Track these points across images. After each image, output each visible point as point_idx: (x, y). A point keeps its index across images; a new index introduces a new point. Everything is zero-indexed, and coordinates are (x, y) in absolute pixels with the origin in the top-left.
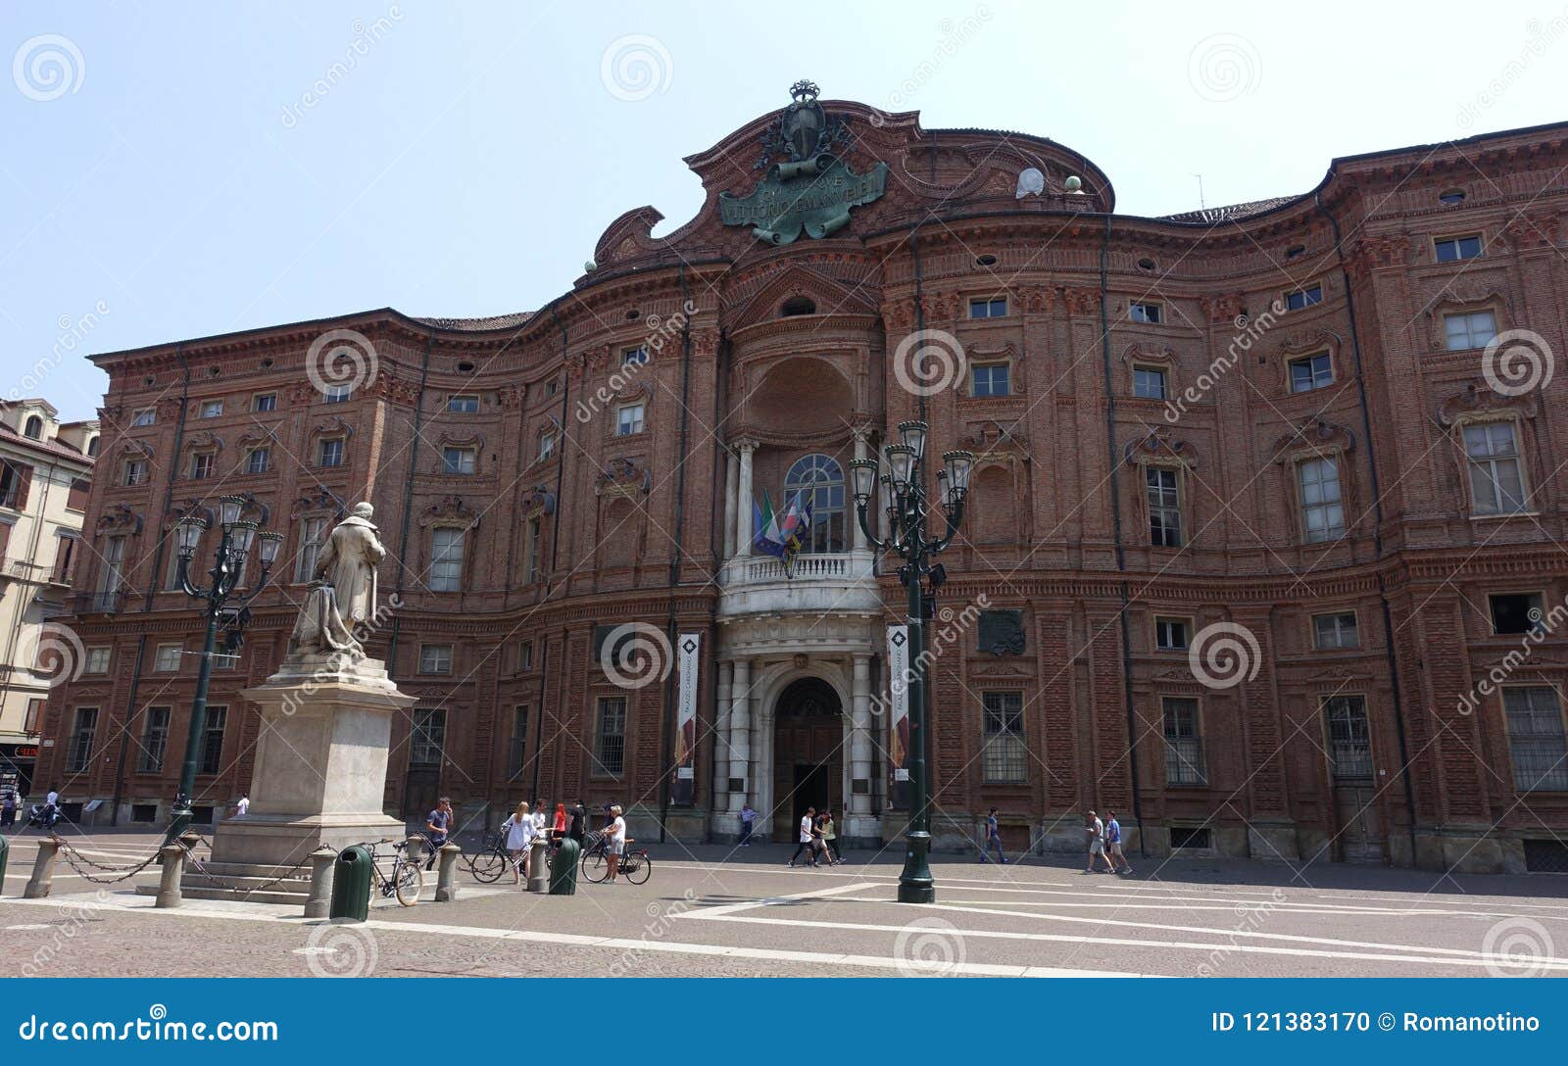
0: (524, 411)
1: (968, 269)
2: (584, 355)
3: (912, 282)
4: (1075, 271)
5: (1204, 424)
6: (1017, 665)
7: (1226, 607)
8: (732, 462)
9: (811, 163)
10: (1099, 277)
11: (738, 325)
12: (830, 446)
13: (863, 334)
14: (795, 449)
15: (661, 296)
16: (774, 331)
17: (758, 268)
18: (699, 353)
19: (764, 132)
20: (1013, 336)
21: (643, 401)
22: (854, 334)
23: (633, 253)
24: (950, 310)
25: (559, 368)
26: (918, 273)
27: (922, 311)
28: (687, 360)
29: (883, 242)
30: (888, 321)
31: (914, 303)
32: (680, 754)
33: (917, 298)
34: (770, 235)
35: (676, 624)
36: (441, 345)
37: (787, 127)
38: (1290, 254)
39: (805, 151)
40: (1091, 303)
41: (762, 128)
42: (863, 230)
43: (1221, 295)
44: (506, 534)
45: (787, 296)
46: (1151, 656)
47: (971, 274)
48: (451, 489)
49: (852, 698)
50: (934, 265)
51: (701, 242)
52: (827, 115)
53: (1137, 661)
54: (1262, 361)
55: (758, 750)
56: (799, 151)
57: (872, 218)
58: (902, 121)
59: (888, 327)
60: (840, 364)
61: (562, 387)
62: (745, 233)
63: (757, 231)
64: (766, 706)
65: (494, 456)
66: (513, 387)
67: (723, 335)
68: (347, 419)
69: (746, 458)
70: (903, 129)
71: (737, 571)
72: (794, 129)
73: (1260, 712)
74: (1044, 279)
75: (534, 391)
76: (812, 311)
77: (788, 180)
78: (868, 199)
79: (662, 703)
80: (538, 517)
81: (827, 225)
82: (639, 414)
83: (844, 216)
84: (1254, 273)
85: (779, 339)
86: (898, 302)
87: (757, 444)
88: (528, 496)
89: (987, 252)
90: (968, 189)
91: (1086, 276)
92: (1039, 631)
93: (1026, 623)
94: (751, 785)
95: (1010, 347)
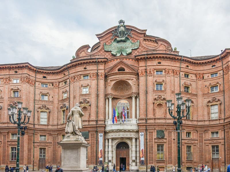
0: (59, 88)
1: (156, 65)
2: (74, 76)
3: (145, 66)
4: (175, 67)
5: (195, 98)
6: (163, 140)
7: (197, 130)
8: (107, 100)
9: (123, 39)
10: (179, 68)
11: (109, 72)
12: (126, 98)
13: (134, 76)
14: (119, 98)
15: (91, 65)
16: (116, 74)
17: (112, 61)
18: (100, 78)
19: (113, 31)
20: (164, 79)
21: (88, 87)
22: (132, 76)
23: (85, 55)
24: (152, 72)
25: (67, 79)
26: (146, 64)
27: (147, 72)
28: (98, 79)
29: (139, 57)
30: (140, 74)
31: (145, 71)
32: (100, 155)
33: (146, 69)
34: (115, 54)
35: (97, 131)
36: (39, 72)
37: (118, 30)
38: (212, 66)
39: (122, 36)
40: (178, 73)
41: (112, 30)
42: (134, 54)
43: (200, 74)
44: (57, 113)
45: (119, 67)
46: (185, 139)
47: (157, 66)
48: (43, 103)
49: (132, 145)
50: (149, 63)
51: (99, 54)
52: (127, 28)
53: (183, 139)
54: (206, 86)
55: (113, 155)
56: (121, 36)
57: (136, 52)
58: (143, 31)
59: (140, 75)
60: (130, 82)
61: (69, 83)
62: (109, 53)
63: (112, 52)
64: (115, 147)
65: (52, 97)
66: (56, 82)
67: (105, 74)
68: (19, 87)
69: (110, 100)
70: (143, 33)
71: (109, 122)
72: (120, 30)
73: (201, 148)
74: (170, 68)
75: (61, 84)
76: (124, 70)
77: (118, 42)
78: (135, 48)
79: (95, 146)
80: (64, 110)
81: (127, 52)
82: (87, 90)
83: (130, 51)
84: (206, 70)
85: (118, 76)
86: (142, 70)
87: (112, 97)
88: (62, 105)
89: (160, 61)
90: (156, 48)
91: (177, 68)
92: (167, 134)
93: (165, 132)
94: (112, 161)
95: (163, 81)
